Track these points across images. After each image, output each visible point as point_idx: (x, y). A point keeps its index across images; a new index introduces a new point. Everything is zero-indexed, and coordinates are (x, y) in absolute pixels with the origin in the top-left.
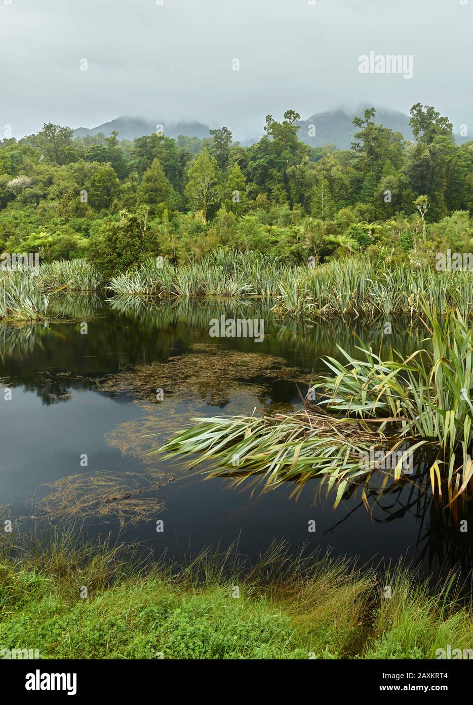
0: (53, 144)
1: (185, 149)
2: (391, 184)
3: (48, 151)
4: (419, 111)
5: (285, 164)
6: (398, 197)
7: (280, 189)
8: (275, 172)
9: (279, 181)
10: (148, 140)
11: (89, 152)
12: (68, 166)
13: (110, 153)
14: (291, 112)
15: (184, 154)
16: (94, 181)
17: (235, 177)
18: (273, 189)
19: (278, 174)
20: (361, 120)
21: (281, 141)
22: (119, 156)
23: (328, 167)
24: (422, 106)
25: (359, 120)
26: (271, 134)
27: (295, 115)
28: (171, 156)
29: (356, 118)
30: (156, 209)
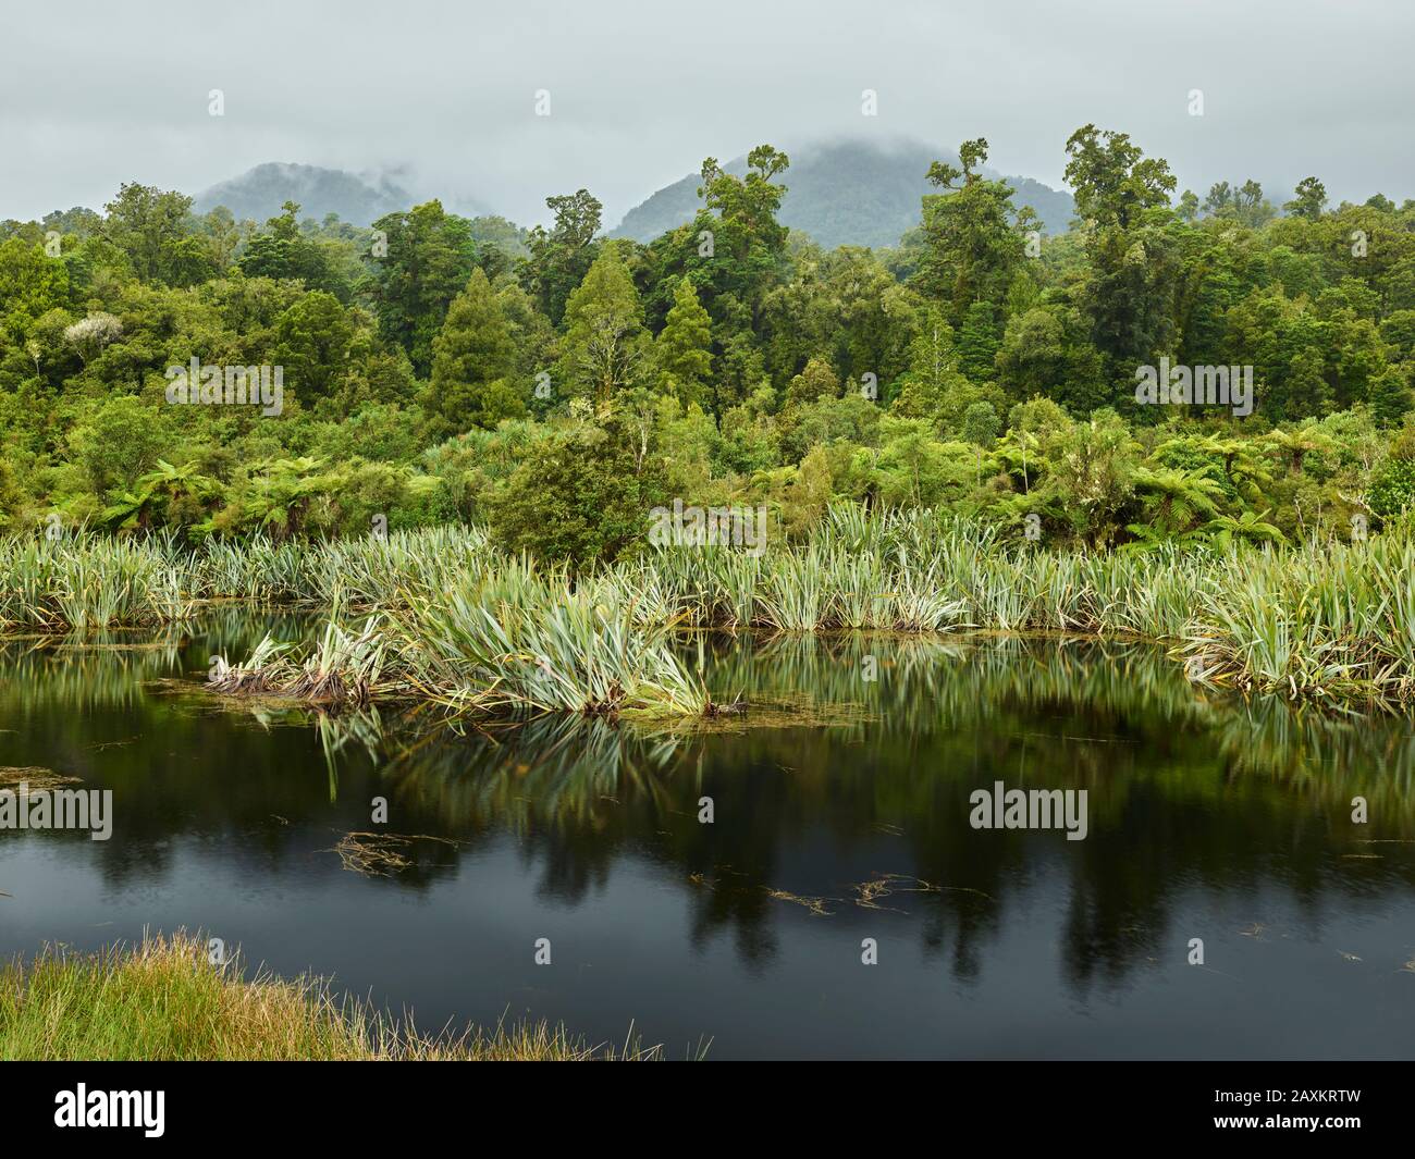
0: (142, 235)
1: (491, 245)
2: (1044, 331)
3: (131, 251)
4: (1091, 145)
5: (754, 282)
6: (1056, 363)
7: (746, 346)
8: (733, 301)
9: (743, 325)
10: (406, 223)
11: (246, 254)
12: (204, 287)
13: (297, 255)
14: (767, 151)
15: (488, 257)
16: (290, 325)
17: (684, 315)
18: (728, 346)
19: (741, 306)
20: (950, 168)
21: (743, 225)
22: (320, 263)
23: (870, 289)
24: (1097, 132)
25: (945, 169)
26: (718, 205)
27: (777, 158)
28: (460, 263)
29: (935, 165)
30: (487, 395)
